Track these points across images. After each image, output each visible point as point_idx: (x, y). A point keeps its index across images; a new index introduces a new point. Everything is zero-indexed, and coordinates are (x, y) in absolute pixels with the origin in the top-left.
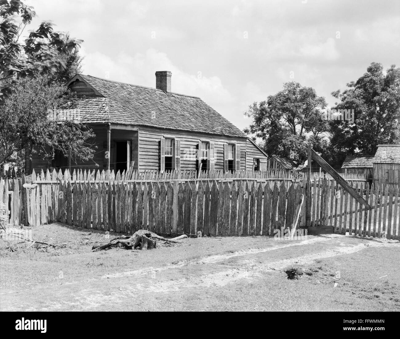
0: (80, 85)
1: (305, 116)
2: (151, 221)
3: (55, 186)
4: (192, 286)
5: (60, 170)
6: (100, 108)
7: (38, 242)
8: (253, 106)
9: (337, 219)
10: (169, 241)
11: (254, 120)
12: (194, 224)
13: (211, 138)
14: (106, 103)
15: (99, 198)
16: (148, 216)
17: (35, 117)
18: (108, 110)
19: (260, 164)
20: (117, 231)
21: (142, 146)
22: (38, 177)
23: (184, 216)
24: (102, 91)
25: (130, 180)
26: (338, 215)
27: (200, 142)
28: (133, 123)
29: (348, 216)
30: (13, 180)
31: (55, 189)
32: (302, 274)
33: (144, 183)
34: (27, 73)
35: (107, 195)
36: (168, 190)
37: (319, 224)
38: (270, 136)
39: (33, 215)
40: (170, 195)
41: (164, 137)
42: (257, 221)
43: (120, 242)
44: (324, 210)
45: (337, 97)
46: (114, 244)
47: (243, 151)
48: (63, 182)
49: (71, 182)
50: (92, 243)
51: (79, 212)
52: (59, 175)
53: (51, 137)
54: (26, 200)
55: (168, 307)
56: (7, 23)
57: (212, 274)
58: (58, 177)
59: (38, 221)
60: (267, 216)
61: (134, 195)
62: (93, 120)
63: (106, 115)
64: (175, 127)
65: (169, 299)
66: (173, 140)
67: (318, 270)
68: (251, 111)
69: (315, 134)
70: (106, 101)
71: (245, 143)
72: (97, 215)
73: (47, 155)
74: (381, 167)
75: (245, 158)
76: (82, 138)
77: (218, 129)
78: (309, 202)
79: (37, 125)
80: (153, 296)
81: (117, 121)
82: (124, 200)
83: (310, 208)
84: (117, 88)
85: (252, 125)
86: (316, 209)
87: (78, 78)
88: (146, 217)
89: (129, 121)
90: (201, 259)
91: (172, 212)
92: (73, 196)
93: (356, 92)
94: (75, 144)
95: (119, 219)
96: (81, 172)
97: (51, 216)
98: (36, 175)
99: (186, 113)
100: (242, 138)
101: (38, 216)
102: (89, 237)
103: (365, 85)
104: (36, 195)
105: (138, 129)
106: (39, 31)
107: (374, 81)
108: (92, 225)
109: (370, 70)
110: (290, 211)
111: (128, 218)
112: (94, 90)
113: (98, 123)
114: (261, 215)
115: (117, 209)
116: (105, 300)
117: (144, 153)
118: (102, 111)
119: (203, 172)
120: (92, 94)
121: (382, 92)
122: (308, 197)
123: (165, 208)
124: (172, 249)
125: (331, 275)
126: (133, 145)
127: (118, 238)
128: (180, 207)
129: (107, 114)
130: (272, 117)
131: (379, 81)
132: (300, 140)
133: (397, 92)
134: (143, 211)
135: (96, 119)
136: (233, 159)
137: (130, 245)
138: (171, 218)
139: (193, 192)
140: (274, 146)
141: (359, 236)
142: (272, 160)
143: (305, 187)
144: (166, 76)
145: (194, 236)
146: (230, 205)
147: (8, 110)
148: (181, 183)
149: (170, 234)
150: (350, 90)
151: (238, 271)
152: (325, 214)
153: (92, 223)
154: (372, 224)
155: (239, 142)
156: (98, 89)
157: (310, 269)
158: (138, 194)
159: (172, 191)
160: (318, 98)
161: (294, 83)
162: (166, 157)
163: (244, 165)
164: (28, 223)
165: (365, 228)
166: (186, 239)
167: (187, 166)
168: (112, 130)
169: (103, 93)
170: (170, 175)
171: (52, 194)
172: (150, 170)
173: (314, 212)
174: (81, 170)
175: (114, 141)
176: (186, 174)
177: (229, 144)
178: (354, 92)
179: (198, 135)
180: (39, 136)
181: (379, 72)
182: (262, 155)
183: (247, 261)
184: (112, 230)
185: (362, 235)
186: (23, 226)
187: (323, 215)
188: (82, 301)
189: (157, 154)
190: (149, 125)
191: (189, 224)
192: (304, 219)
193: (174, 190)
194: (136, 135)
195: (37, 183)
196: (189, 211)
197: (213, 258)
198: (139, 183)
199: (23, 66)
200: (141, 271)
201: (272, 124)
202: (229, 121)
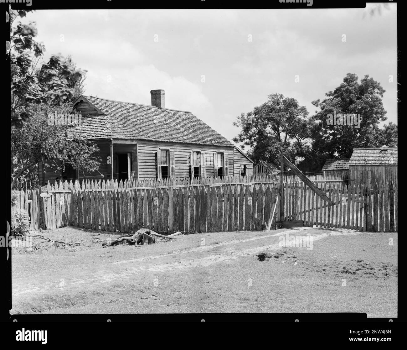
0: (84, 106)
1: (289, 125)
2: (151, 222)
3: (67, 195)
4: (183, 267)
5: (71, 181)
6: (103, 125)
7: (57, 242)
8: (240, 117)
9: (306, 214)
10: (166, 238)
11: (242, 130)
12: (187, 223)
13: (202, 148)
14: (107, 120)
15: (106, 204)
16: (148, 218)
17: (46, 135)
18: (110, 127)
19: (247, 169)
20: (122, 232)
21: (141, 158)
22: (53, 187)
23: (179, 216)
24: (104, 110)
25: (131, 188)
26: (307, 211)
27: (192, 152)
28: (132, 138)
29: (315, 211)
30: (32, 191)
31: (67, 197)
32: (271, 257)
33: (143, 190)
34: (41, 101)
35: (112, 201)
36: (164, 195)
37: (291, 219)
38: (258, 143)
39: (50, 220)
40: (165, 199)
41: (160, 149)
42: (240, 218)
43: (125, 239)
44: (295, 207)
45: (317, 106)
46: (120, 241)
47: (231, 158)
48: (74, 191)
49: (81, 191)
50: (101, 241)
51: (89, 217)
52: (70, 185)
53: (61, 152)
54: (44, 207)
55: (164, 280)
56: (22, 58)
57: (199, 258)
58: (70, 187)
59: (54, 225)
60: (248, 214)
61: (135, 200)
62: (97, 137)
63: (108, 132)
64: (169, 140)
65: (164, 275)
66: (167, 151)
67: (283, 253)
68: (239, 122)
69: (298, 140)
70: (108, 119)
71: (233, 151)
72: (104, 219)
73: (59, 168)
74: (356, 169)
75: (233, 165)
76: (88, 153)
77: (208, 140)
78: (282, 201)
79: (48, 142)
80: (152, 274)
81: (118, 137)
82: (127, 205)
83: (284, 206)
84: (117, 106)
85: (240, 134)
86: (288, 206)
87: (83, 99)
88: (147, 219)
89: (128, 136)
90: (192, 249)
91: (168, 213)
92: (83, 203)
93: (334, 102)
94: (82, 158)
95: (123, 222)
96: (89, 182)
97: (65, 221)
98: (51, 186)
99: (179, 126)
100: (230, 147)
101: (54, 221)
102: (98, 237)
103: (342, 95)
104: (51, 202)
105: (136, 142)
106: (50, 63)
107: (350, 91)
108: (100, 227)
109: (346, 80)
110: (266, 209)
111: (131, 220)
112: (97, 109)
113: (102, 138)
114: (243, 213)
115: (121, 212)
116: (116, 277)
117: (143, 164)
118: (104, 128)
119: (195, 178)
120: (95, 113)
121: (357, 101)
122: (282, 197)
123: (162, 210)
124: (168, 243)
125: (294, 257)
126: (133, 157)
127: (123, 236)
128: (175, 210)
129: (109, 130)
130: (259, 126)
131: (354, 90)
132: (285, 146)
133: (371, 100)
134: (144, 214)
135: (100, 135)
136: (222, 166)
137: (134, 241)
138: (167, 219)
139: (185, 196)
140: (261, 153)
141: (324, 227)
142: (260, 166)
143: (279, 188)
144: (160, 94)
145: (187, 233)
146: (217, 206)
147: (23, 131)
148: (175, 189)
149: (168, 232)
150: (328, 100)
151: (219, 256)
152: (296, 211)
153: (100, 225)
154: (335, 218)
155: (227, 151)
156: (100, 109)
157: (277, 253)
158: (139, 199)
159: (167, 196)
160: (300, 107)
161: (278, 94)
162: (162, 167)
163: (232, 171)
164: (46, 227)
165: (329, 221)
166: (180, 235)
167: (181, 174)
168: (114, 145)
169: (105, 112)
170: (166, 182)
171: (65, 202)
172: (148, 179)
173: (287, 209)
174: (89, 180)
175: (116, 154)
176: (180, 181)
177: (218, 153)
178: (332, 101)
179: (190, 146)
180: (51, 152)
181: (355, 82)
182: (248, 161)
183: (228, 249)
184: (117, 231)
185: (327, 227)
186: (42, 229)
187: (294, 211)
188: (99, 278)
189: (154, 164)
190: (146, 139)
191: (183, 223)
192: (278, 216)
193: (169, 195)
194: (135, 148)
195: (52, 193)
196: (182, 212)
197: (201, 248)
198: (139, 190)
199: (38, 95)
200: (143, 258)
201: (258, 132)
202: (217, 132)
